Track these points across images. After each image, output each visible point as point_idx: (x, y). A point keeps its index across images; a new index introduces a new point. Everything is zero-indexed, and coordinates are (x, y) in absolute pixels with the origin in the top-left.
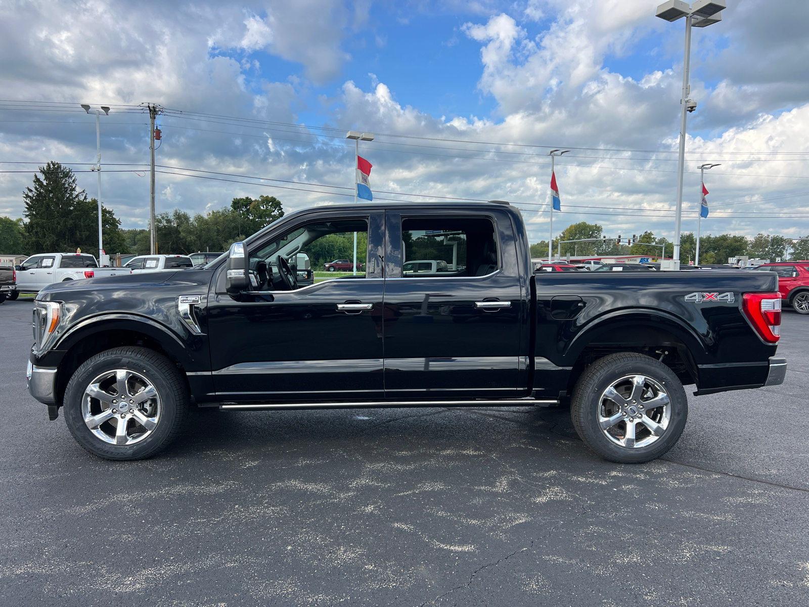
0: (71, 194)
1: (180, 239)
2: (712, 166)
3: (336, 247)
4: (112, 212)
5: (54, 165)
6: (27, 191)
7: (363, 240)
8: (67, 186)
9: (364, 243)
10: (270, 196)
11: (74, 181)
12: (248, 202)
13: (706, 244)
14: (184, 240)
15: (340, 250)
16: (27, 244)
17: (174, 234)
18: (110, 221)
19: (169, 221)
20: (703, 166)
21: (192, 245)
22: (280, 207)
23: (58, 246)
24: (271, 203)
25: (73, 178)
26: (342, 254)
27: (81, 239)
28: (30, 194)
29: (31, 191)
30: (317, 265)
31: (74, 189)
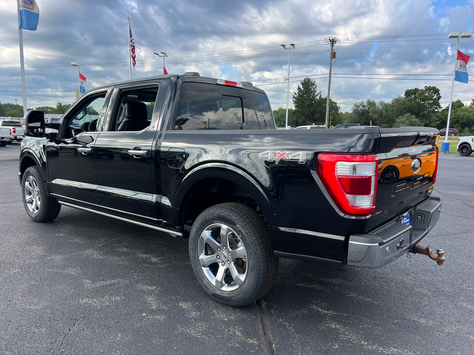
0: (314, 94)
1: (369, 117)
4: (336, 102)
5: (307, 79)
6: (294, 94)
8: (312, 90)
10: (432, 86)
11: (316, 87)
12: (416, 91)
14: (372, 117)
16: (292, 121)
17: (366, 114)
18: (334, 107)
19: (363, 106)
21: (376, 120)
22: (438, 93)
23: (306, 122)
24: (432, 91)
25: (316, 86)
27: (316, 118)
28: (295, 96)
29: (296, 94)
30: (463, 132)
31: (315, 92)
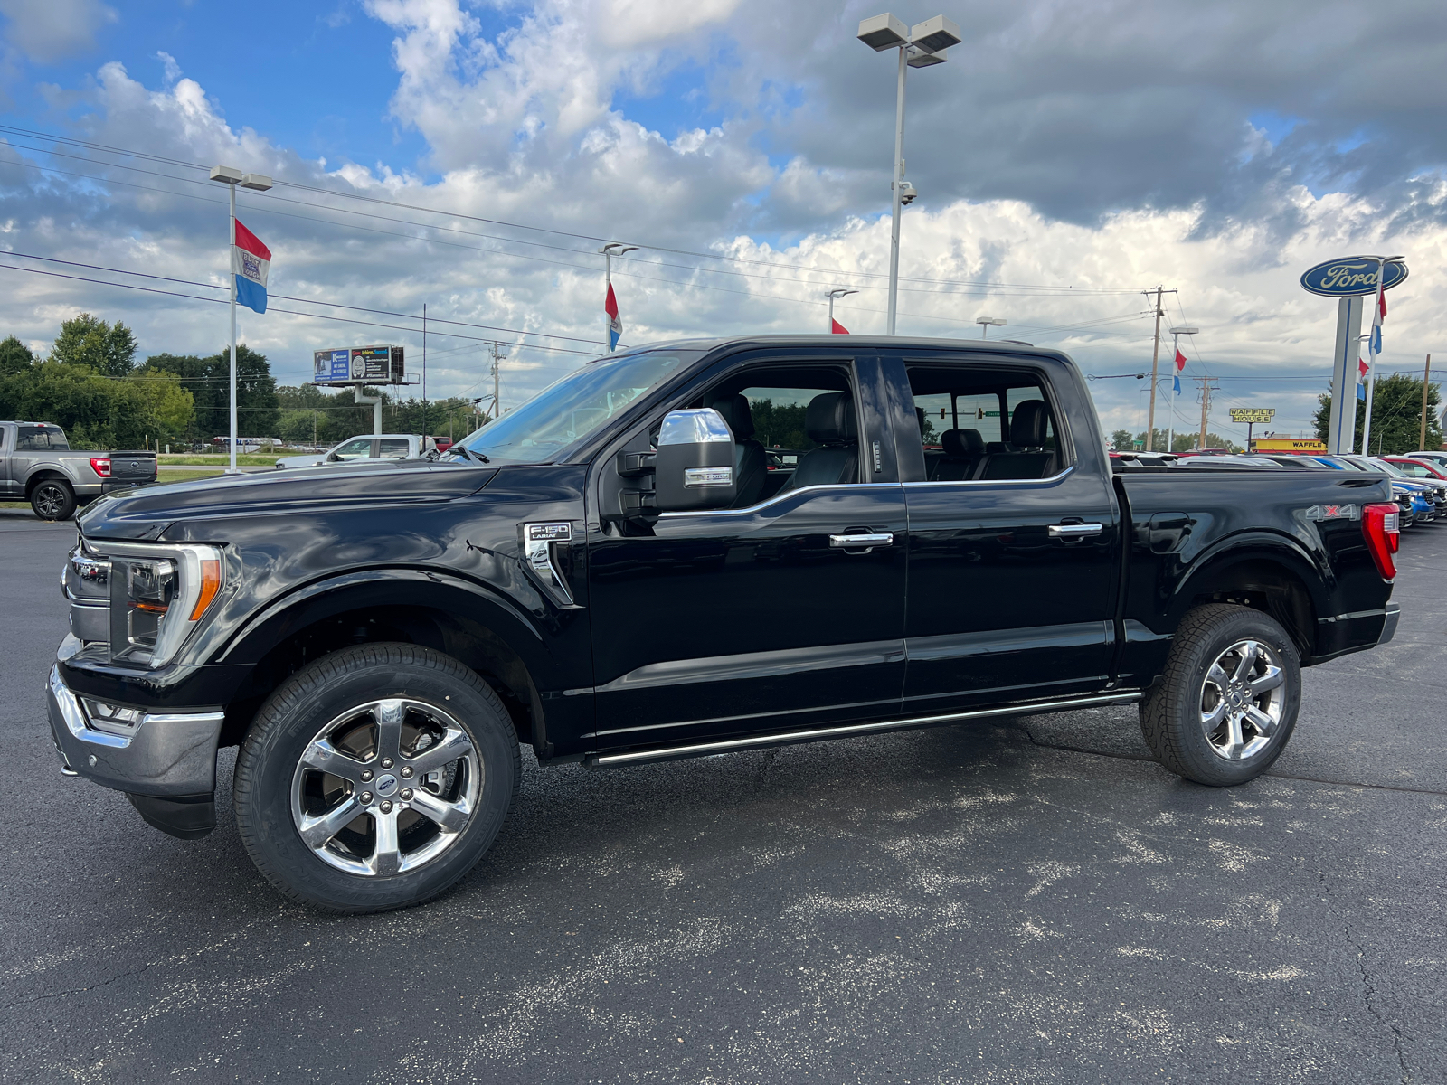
2: (845, 294)
3: (112, 401)
7: (170, 387)
9: (174, 393)
13: (789, 418)
15: (122, 408)
20: (833, 292)
26: (127, 416)
